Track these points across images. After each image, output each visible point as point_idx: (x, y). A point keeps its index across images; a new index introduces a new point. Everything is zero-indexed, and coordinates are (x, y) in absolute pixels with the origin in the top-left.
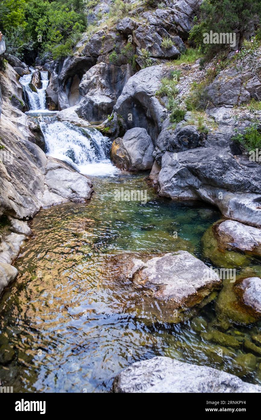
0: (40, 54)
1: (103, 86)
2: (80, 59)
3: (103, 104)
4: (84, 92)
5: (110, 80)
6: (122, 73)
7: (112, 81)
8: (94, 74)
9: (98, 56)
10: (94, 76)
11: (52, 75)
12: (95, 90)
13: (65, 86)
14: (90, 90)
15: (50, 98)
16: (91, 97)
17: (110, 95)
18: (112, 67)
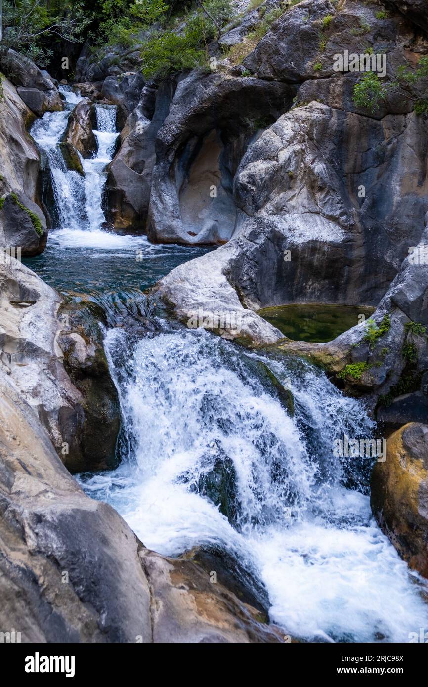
0: (93, 49)
1: (319, 183)
2: (237, 83)
3: (314, 246)
4: (254, 202)
5: (340, 164)
6: (386, 141)
7: (347, 167)
8: (290, 142)
9: (301, 80)
10: (291, 149)
11: (130, 117)
12: (290, 193)
13: (174, 161)
14: (272, 195)
15: (122, 193)
16: (275, 218)
17: (342, 214)
18: (352, 119)
